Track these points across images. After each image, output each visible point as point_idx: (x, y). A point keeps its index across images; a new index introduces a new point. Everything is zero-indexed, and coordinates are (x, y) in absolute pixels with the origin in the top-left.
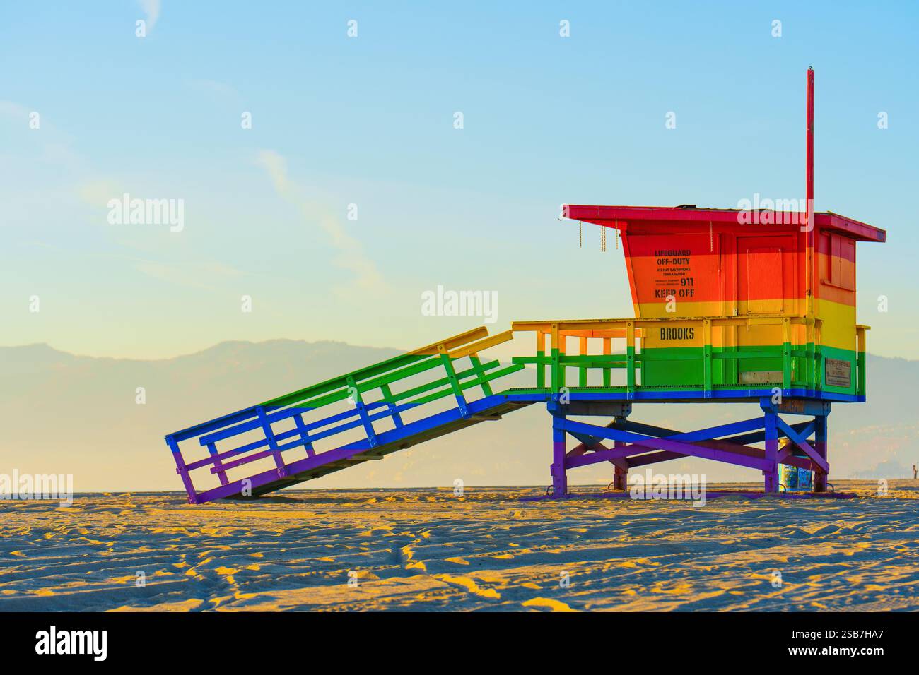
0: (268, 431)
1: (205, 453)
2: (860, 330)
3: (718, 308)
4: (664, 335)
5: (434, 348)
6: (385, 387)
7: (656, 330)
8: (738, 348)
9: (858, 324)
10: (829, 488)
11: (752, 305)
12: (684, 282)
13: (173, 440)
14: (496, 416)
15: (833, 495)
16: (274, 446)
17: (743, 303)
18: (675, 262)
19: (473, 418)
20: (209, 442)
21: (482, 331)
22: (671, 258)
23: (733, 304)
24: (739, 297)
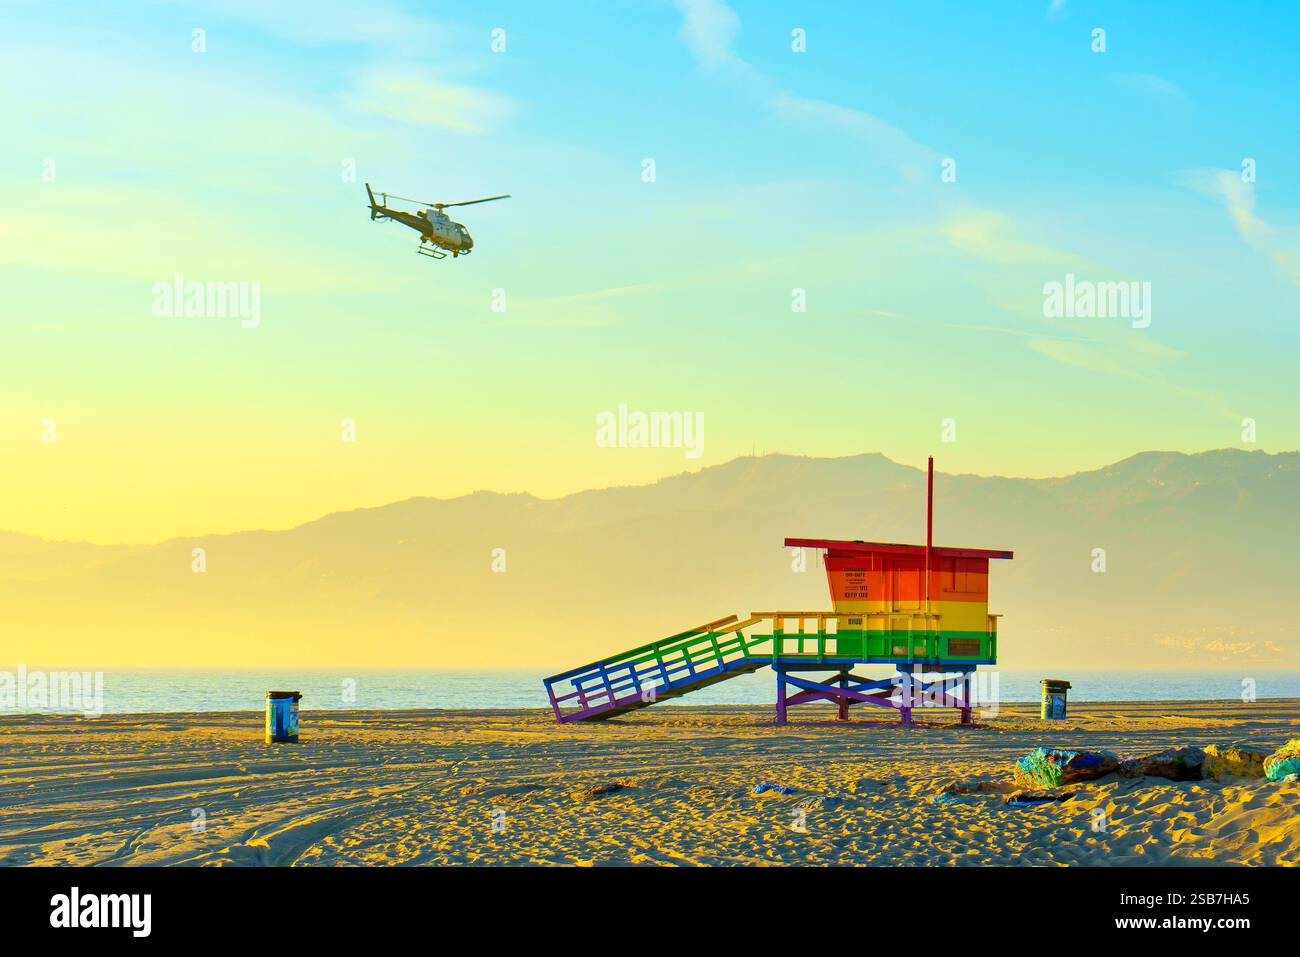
0: (605, 679)
1: (574, 689)
2: (993, 618)
3: (881, 605)
4: (850, 622)
5: (703, 629)
6: (685, 650)
7: (846, 619)
8: (893, 631)
9: (989, 613)
10: (972, 721)
11: (901, 604)
12: (862, 588)
13: (548, 682)
14: (751, 670)
15: (974, 726)
16: (609, 688)
17: (896, 602)
18: (856, 575)
19: (728, 673)
20: (577, 683)
21: (734, 618)
22: (854, 573)
23: (890, 603)
24: (894, 598)
